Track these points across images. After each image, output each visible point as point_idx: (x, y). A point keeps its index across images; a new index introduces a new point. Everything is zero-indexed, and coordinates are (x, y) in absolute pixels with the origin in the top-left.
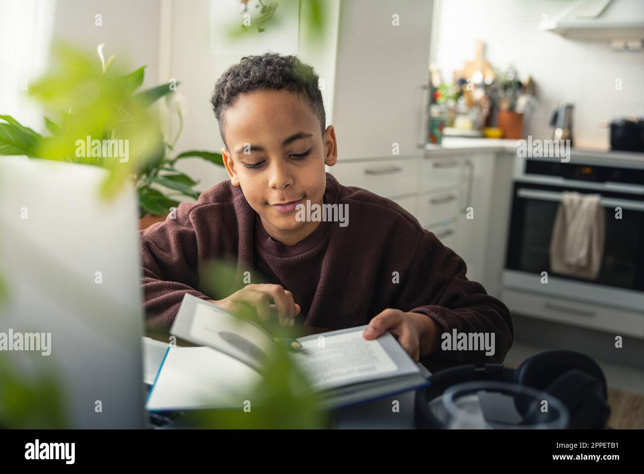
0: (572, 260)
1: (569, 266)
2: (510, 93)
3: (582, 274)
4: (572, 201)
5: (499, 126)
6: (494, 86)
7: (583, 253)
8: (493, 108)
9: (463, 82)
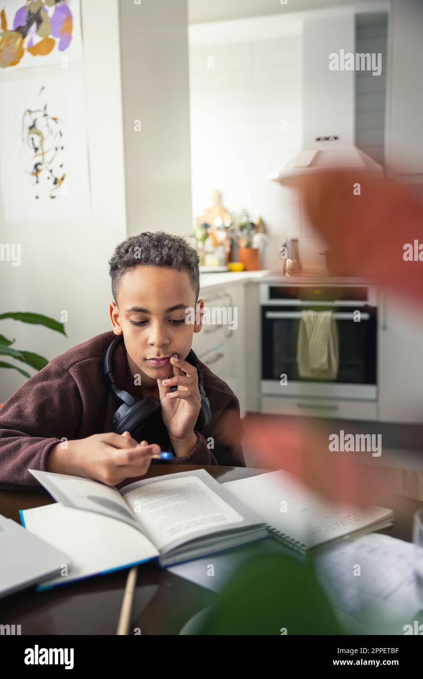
0: (316, 366)
1: (313, 370)
2: (245, 232)
3: (325, 376)
4: (309, 318)
5: (240, 261)
6: (232, 228)
7: (324, 359)
8: (233, 245)
9: (206, 226)
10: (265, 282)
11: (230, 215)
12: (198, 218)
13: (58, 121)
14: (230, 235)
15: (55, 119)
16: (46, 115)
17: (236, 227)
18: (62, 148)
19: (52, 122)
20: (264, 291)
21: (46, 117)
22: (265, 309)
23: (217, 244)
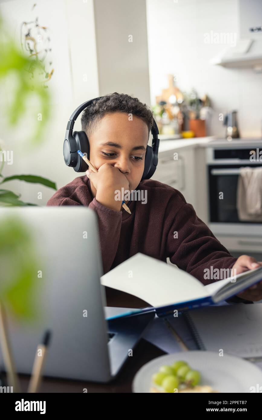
1: (250, 215)
2: (194, 106)
4: (247, 173)
5: (191, 130)
6: (184, 104)
7: (258, 206)
8: (185, 117)
9: (163, 103)
10: (210, 146)
11: (183, 93)
12: (157, 98)
13: (47, 30)
14: (182, 110)
15: (44, 28)
16: (37, 26)
17: (187, 103)
18: (50, 50)
19: (42, 31)
20: (210, 153)
21: (38, 27)
22: (211, 167)
23: (172, 117)
